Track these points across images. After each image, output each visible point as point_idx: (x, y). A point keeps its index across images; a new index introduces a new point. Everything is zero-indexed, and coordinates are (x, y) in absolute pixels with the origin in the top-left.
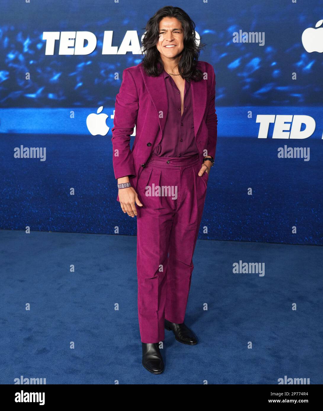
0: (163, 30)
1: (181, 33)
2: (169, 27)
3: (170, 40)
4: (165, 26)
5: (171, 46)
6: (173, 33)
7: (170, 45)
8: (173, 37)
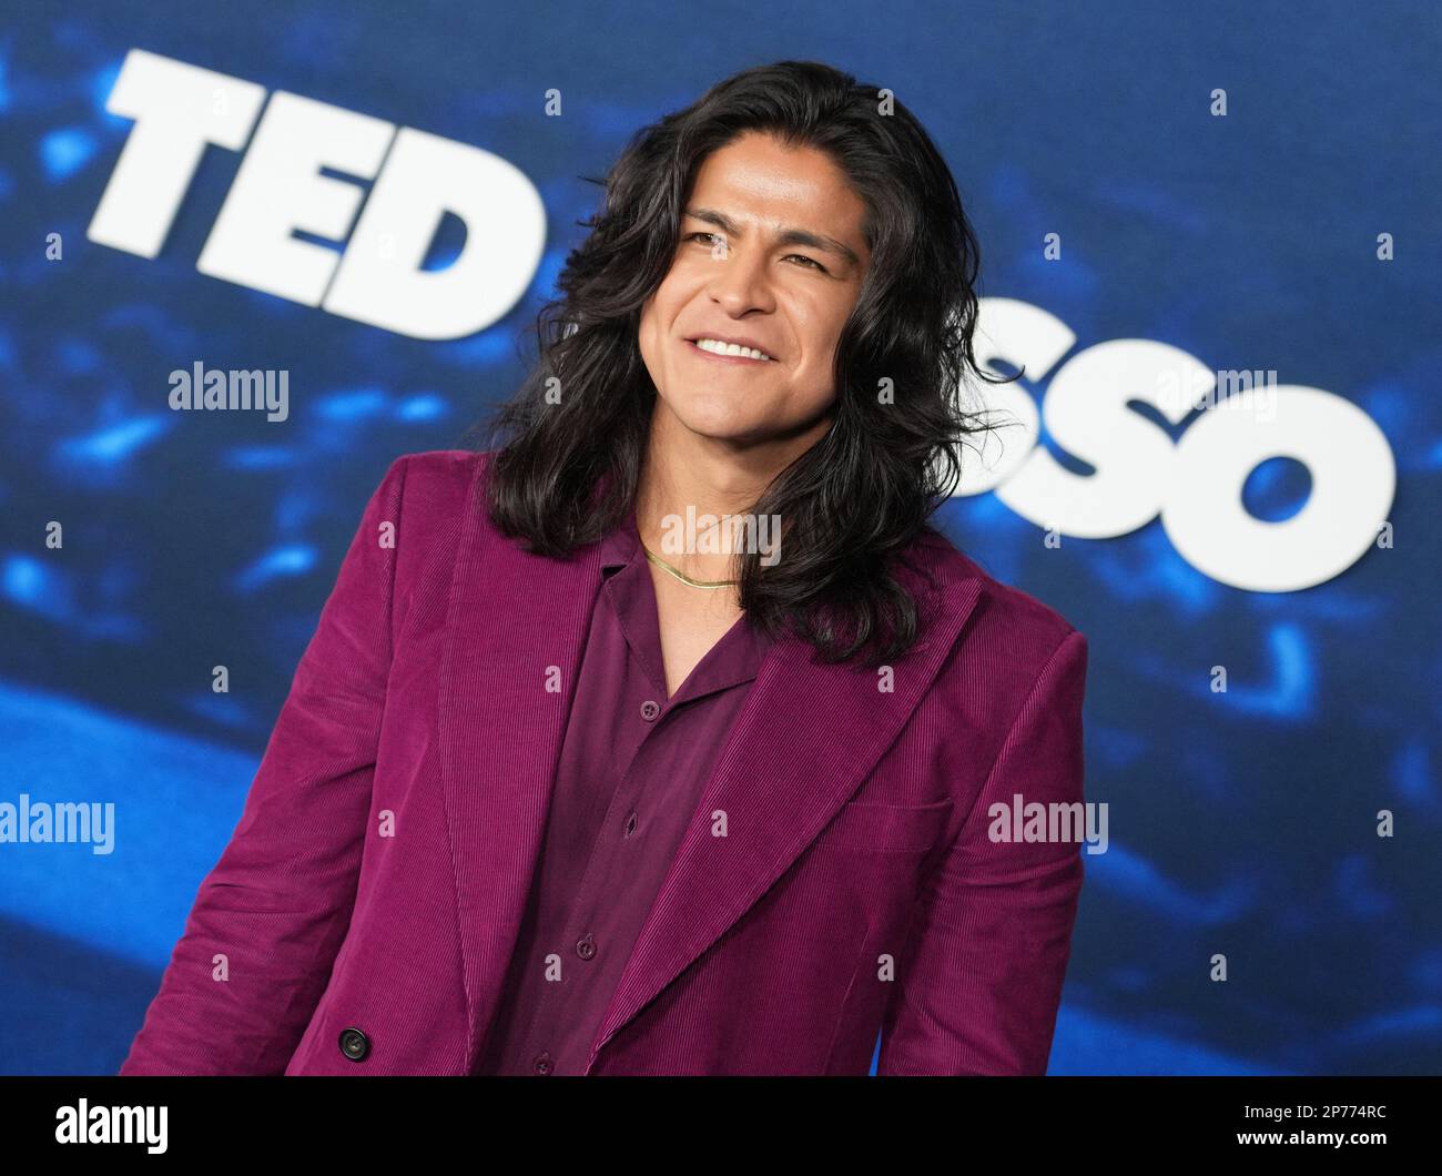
0: (713, 218)
1: (843, 279)
2: (759, 205)
3: (734, 300)
4: (738, 196)
5: (734, 350)
6: (776, 258)
7: (729, 342)
8: (764, 291)
